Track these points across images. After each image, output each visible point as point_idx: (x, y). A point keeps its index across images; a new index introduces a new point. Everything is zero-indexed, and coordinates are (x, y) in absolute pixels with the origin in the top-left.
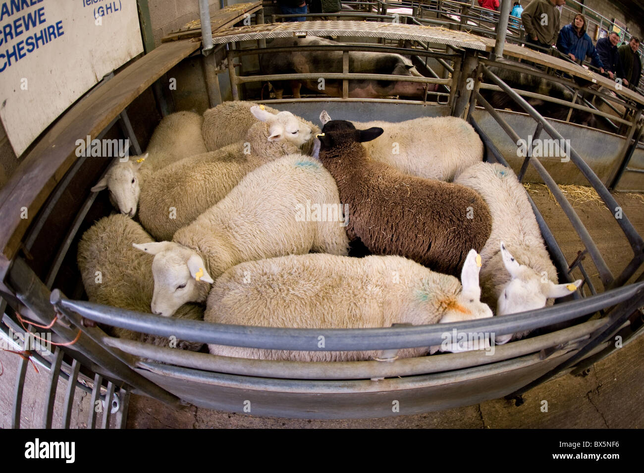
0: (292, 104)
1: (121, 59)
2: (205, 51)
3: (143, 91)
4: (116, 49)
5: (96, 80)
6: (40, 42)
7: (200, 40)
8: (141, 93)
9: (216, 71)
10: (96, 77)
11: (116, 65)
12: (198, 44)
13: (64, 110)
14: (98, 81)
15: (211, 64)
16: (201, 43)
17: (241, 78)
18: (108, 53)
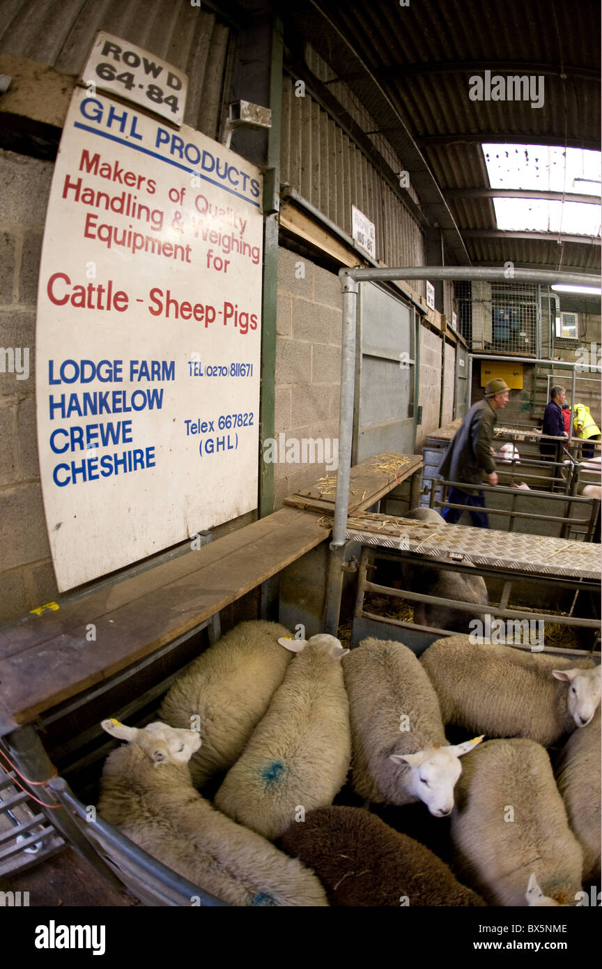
0: (426, 634)
1: (225, 514)
2: (334, 546)
3: (241, 596)
4: (221, 500)
5: (186, 535)
6: (121, 467)
7: (330, 527)
8: (237, 598)
9: (343, 567)
10: (188, 530)
11: (217, 521)
12: (327, 532)
13: (136, 560)
14: (188, 536)
15: (338, 556)
16: (331, 533)
17: (372, 584)
18: (209, 503)
